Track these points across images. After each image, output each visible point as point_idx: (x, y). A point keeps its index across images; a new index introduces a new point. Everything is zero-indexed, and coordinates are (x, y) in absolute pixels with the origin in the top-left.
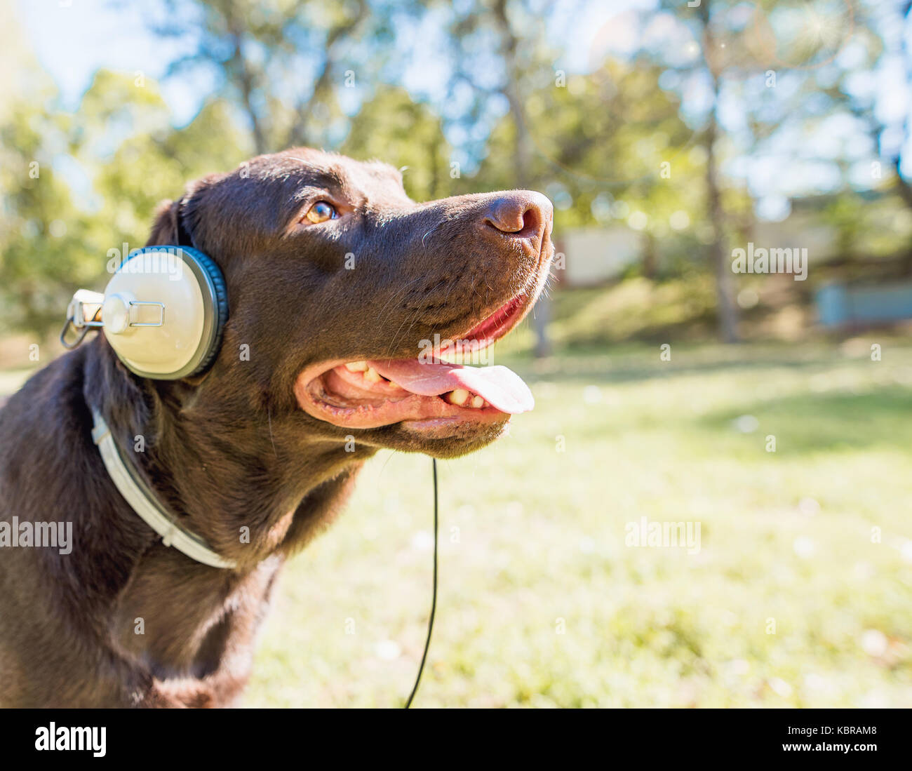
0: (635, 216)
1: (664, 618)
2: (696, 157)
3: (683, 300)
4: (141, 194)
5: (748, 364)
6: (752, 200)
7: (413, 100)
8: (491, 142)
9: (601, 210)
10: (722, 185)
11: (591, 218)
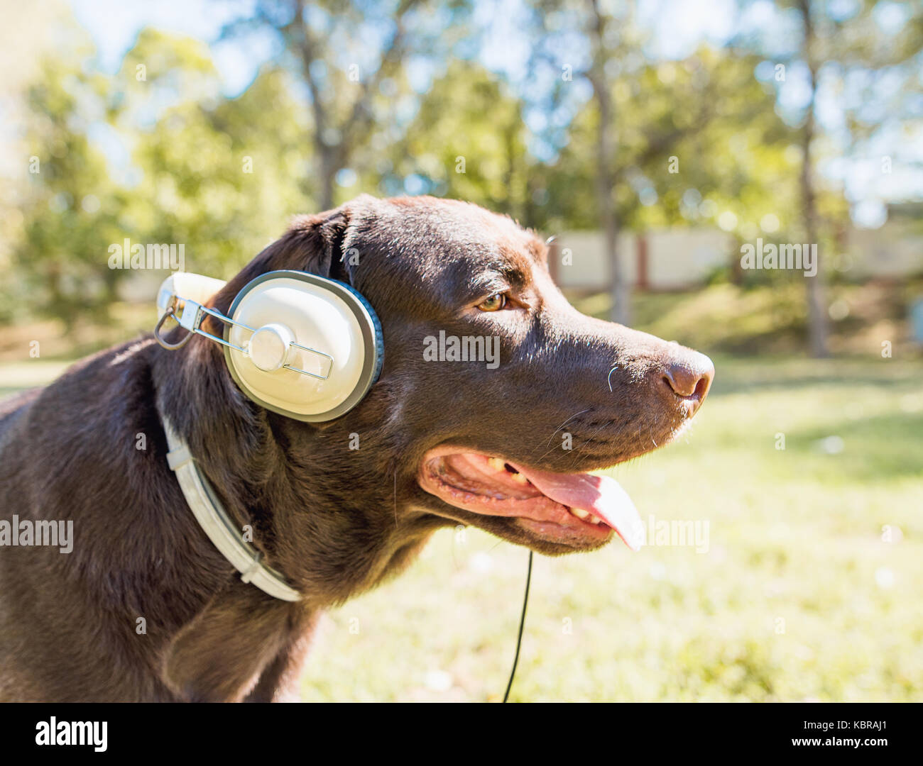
0: (726, 216)
1: (734, 652)
2: (792, 156)
3: (773, 309)
4: (186, 168)
5: (837, 380)
6: (849, 205)
7: (491, 79)
8: (573, 129)
9: (689, 206)
10: (818, 186)
11: (679, 218)
